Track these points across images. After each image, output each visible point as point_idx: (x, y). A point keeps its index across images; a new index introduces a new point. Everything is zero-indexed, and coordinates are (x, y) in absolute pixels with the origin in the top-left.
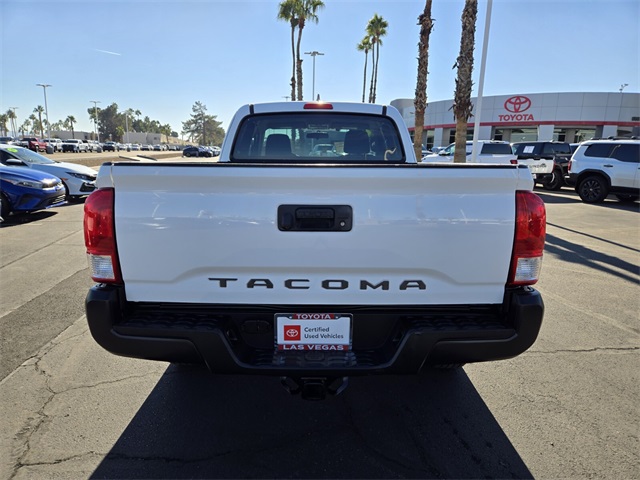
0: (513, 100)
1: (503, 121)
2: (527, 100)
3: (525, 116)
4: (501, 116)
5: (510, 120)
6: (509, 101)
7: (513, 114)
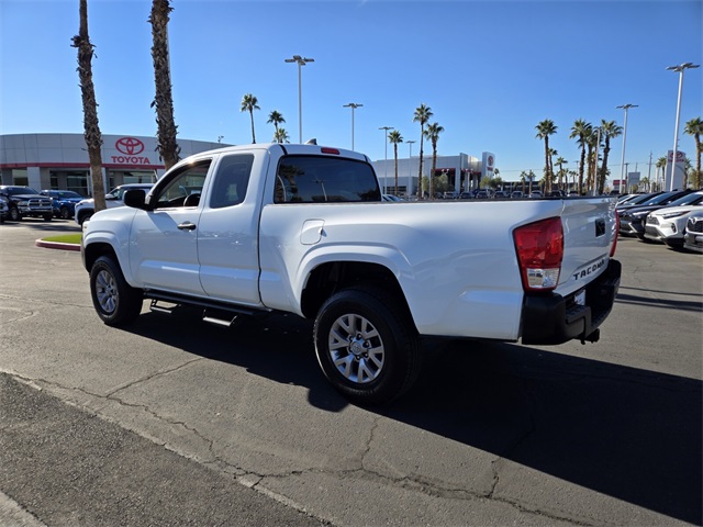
0: (125, 141)
1: (117, 162)
2: (139, 142)
3: (141, 158)
4: (114, 158)
5: (125, 163)
6: (120, 141)
7: (128, 156)
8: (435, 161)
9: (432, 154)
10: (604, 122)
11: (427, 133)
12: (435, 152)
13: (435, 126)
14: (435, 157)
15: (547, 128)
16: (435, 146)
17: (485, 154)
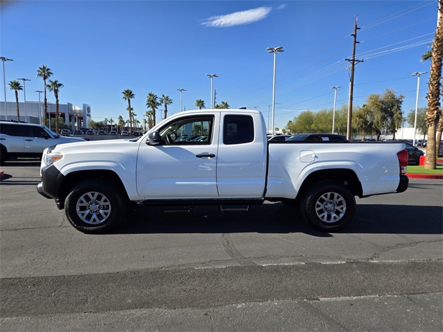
8: (58, 107)
9: (55, 103)
10: (163, 96)
11: (49, 86)
12: (57, 101)
13: (56, 82)
14: (58, 104)
15: (129, 94)
16: (57, 97)
17: (84, 105)
